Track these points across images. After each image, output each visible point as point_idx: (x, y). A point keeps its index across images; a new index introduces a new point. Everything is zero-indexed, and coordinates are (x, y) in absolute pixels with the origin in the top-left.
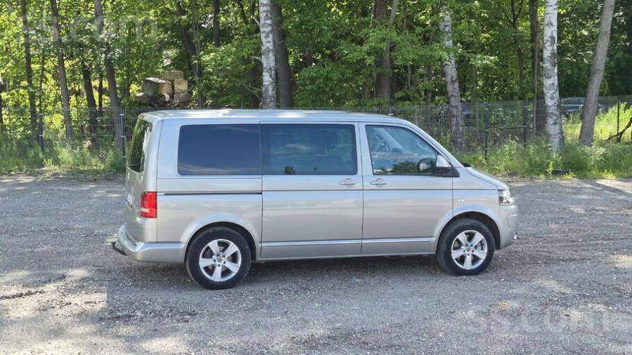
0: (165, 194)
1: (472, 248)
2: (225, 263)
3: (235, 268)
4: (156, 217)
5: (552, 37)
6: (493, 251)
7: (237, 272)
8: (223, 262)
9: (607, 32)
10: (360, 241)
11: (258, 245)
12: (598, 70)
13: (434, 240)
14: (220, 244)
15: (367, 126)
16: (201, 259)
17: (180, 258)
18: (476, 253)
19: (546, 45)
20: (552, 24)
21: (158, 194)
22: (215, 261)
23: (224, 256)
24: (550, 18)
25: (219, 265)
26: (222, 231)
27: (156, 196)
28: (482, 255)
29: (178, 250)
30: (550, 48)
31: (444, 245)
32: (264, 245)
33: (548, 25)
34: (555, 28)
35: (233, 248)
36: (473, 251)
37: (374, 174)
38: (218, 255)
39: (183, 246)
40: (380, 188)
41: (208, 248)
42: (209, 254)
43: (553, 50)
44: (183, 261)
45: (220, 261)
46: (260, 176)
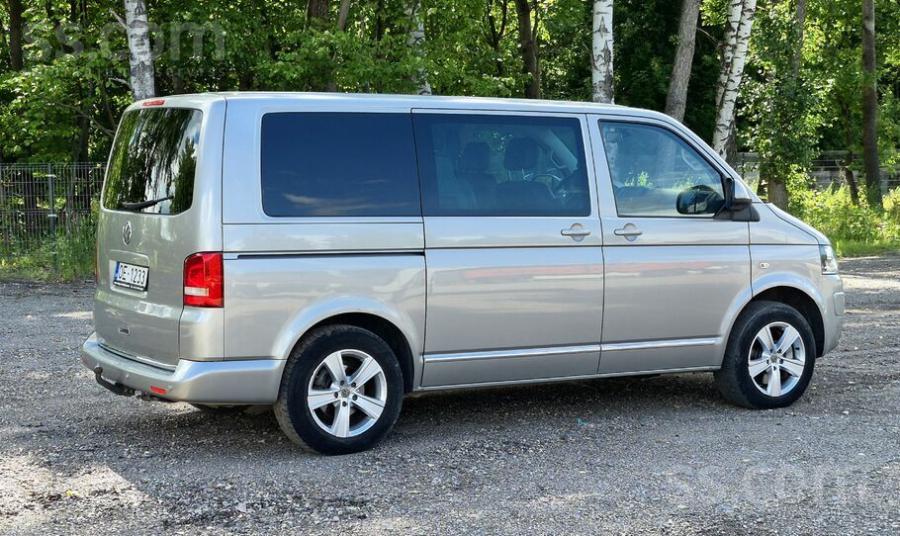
0: (240, 257)
1: (780, 356)
2: (355, 397)
3: (374, 408)
4: (222, 305)
5: (606, 51)
6: (813, 362)
7: (378, 416)
8: (351, 396)
9: (690, 43)
10: (596, 348)
11: (418, 360)
12: (678, 103)
13: (720, 341)
14: (346, 359)
15: (601, 121)
16: (311, 392)
17: (270, 390)
18: (787, 365)
19: (597, 64)
20: (606, 31)
21: (225, 256)
22: (336, 395)
23: (354, 385)
24: (603, 19)
25: (345, 404)
26: (348, 333)
27: (221, 259)
28: (796, 368)
29: (266, 375)
30: (603, 69)
31: (737, 352)
32: (428, 358)
33: (599, 31)
34: (610, 36)
35: (371, 367)
36: (782, 361)
37: (619, 216)
38: (342, 383)
39: (278, 365)
40: (630, 241)
41: (325, 368)
42: (326, 381)
43: (608, 71)
44: (276, 397)
45: (345, 394)
46: (419, 219)
